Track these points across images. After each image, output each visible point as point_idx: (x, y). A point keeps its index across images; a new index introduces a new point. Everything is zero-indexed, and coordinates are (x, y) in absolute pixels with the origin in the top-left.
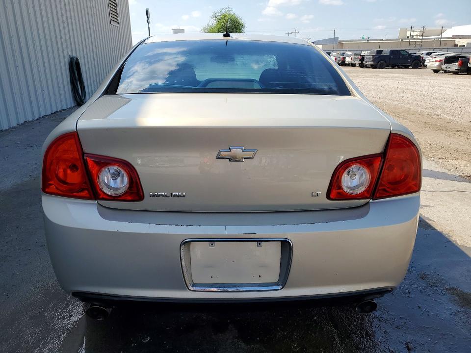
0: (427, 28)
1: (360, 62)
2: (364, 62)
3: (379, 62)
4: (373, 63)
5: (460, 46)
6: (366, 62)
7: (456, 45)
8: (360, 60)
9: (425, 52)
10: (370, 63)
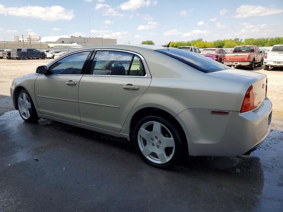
0: (32, 37)
1: (8, 56)
2: (11, 56)
3: (22, 55)
4: (18, 56)
5: (51, 47)
6: (13, 56)
7: (49, 47)
8: (8, 55)
9: (45, 50)
10: (16, 56)
